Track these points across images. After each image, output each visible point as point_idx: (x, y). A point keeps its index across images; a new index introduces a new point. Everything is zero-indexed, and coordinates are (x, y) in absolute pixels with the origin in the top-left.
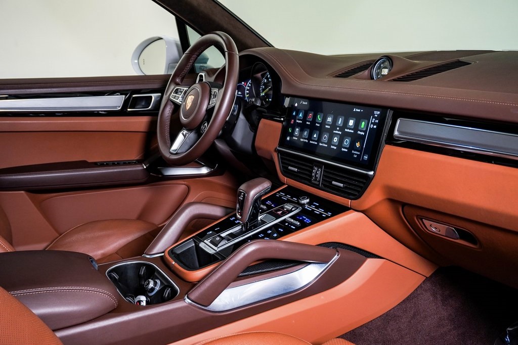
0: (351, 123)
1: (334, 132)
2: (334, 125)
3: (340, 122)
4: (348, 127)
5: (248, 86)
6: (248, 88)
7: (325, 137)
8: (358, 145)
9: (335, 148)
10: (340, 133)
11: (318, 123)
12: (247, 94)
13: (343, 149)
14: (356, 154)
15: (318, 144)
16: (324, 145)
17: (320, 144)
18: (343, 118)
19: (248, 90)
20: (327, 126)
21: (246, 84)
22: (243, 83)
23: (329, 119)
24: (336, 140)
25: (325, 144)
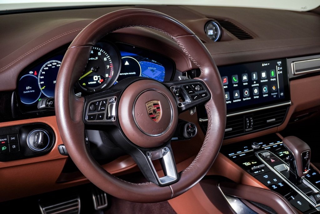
0: (264, 75)
1: (253, 86)
2: (250, 81)
3: (255, 76)
4: (262, 78)
5: (42, 75)
6: (42, 77)
7: (246, 93)
8: (274, 88)
9: (258, 97)
10: (258, 85)
11: (236, 84)
12: (42, 85)
13: (264, 96)
14: (275, 95)
15: (242, 100)
16: (248, 99)
17: (244, 99)
18: (256, 73)
19: (41, 80)
20: (244, 84)
21: (38, 73)
22: (31, 72)
23: (245, 78)
24: (256, 91)
25: (248, 97)
